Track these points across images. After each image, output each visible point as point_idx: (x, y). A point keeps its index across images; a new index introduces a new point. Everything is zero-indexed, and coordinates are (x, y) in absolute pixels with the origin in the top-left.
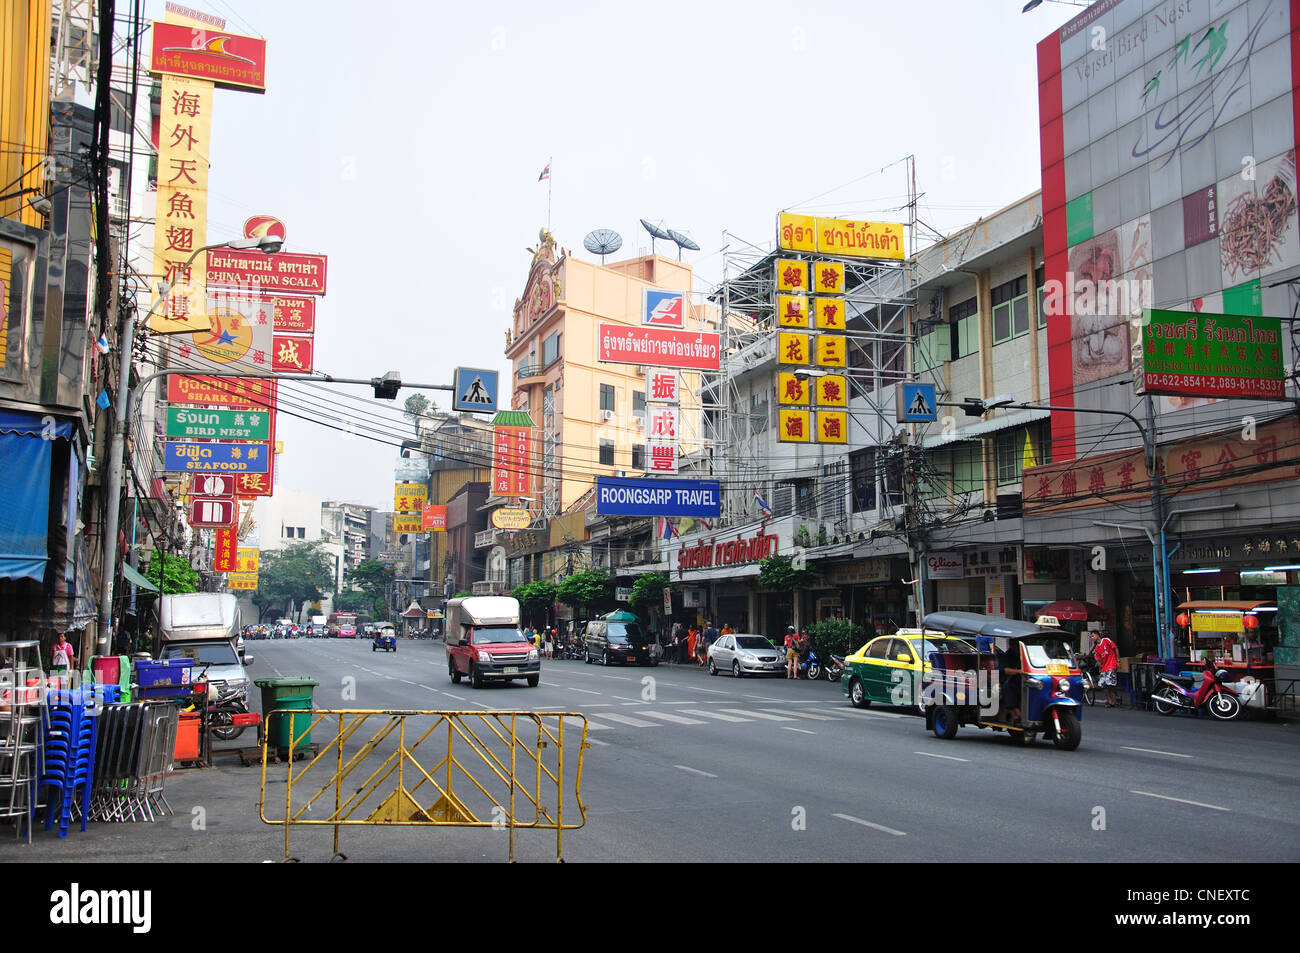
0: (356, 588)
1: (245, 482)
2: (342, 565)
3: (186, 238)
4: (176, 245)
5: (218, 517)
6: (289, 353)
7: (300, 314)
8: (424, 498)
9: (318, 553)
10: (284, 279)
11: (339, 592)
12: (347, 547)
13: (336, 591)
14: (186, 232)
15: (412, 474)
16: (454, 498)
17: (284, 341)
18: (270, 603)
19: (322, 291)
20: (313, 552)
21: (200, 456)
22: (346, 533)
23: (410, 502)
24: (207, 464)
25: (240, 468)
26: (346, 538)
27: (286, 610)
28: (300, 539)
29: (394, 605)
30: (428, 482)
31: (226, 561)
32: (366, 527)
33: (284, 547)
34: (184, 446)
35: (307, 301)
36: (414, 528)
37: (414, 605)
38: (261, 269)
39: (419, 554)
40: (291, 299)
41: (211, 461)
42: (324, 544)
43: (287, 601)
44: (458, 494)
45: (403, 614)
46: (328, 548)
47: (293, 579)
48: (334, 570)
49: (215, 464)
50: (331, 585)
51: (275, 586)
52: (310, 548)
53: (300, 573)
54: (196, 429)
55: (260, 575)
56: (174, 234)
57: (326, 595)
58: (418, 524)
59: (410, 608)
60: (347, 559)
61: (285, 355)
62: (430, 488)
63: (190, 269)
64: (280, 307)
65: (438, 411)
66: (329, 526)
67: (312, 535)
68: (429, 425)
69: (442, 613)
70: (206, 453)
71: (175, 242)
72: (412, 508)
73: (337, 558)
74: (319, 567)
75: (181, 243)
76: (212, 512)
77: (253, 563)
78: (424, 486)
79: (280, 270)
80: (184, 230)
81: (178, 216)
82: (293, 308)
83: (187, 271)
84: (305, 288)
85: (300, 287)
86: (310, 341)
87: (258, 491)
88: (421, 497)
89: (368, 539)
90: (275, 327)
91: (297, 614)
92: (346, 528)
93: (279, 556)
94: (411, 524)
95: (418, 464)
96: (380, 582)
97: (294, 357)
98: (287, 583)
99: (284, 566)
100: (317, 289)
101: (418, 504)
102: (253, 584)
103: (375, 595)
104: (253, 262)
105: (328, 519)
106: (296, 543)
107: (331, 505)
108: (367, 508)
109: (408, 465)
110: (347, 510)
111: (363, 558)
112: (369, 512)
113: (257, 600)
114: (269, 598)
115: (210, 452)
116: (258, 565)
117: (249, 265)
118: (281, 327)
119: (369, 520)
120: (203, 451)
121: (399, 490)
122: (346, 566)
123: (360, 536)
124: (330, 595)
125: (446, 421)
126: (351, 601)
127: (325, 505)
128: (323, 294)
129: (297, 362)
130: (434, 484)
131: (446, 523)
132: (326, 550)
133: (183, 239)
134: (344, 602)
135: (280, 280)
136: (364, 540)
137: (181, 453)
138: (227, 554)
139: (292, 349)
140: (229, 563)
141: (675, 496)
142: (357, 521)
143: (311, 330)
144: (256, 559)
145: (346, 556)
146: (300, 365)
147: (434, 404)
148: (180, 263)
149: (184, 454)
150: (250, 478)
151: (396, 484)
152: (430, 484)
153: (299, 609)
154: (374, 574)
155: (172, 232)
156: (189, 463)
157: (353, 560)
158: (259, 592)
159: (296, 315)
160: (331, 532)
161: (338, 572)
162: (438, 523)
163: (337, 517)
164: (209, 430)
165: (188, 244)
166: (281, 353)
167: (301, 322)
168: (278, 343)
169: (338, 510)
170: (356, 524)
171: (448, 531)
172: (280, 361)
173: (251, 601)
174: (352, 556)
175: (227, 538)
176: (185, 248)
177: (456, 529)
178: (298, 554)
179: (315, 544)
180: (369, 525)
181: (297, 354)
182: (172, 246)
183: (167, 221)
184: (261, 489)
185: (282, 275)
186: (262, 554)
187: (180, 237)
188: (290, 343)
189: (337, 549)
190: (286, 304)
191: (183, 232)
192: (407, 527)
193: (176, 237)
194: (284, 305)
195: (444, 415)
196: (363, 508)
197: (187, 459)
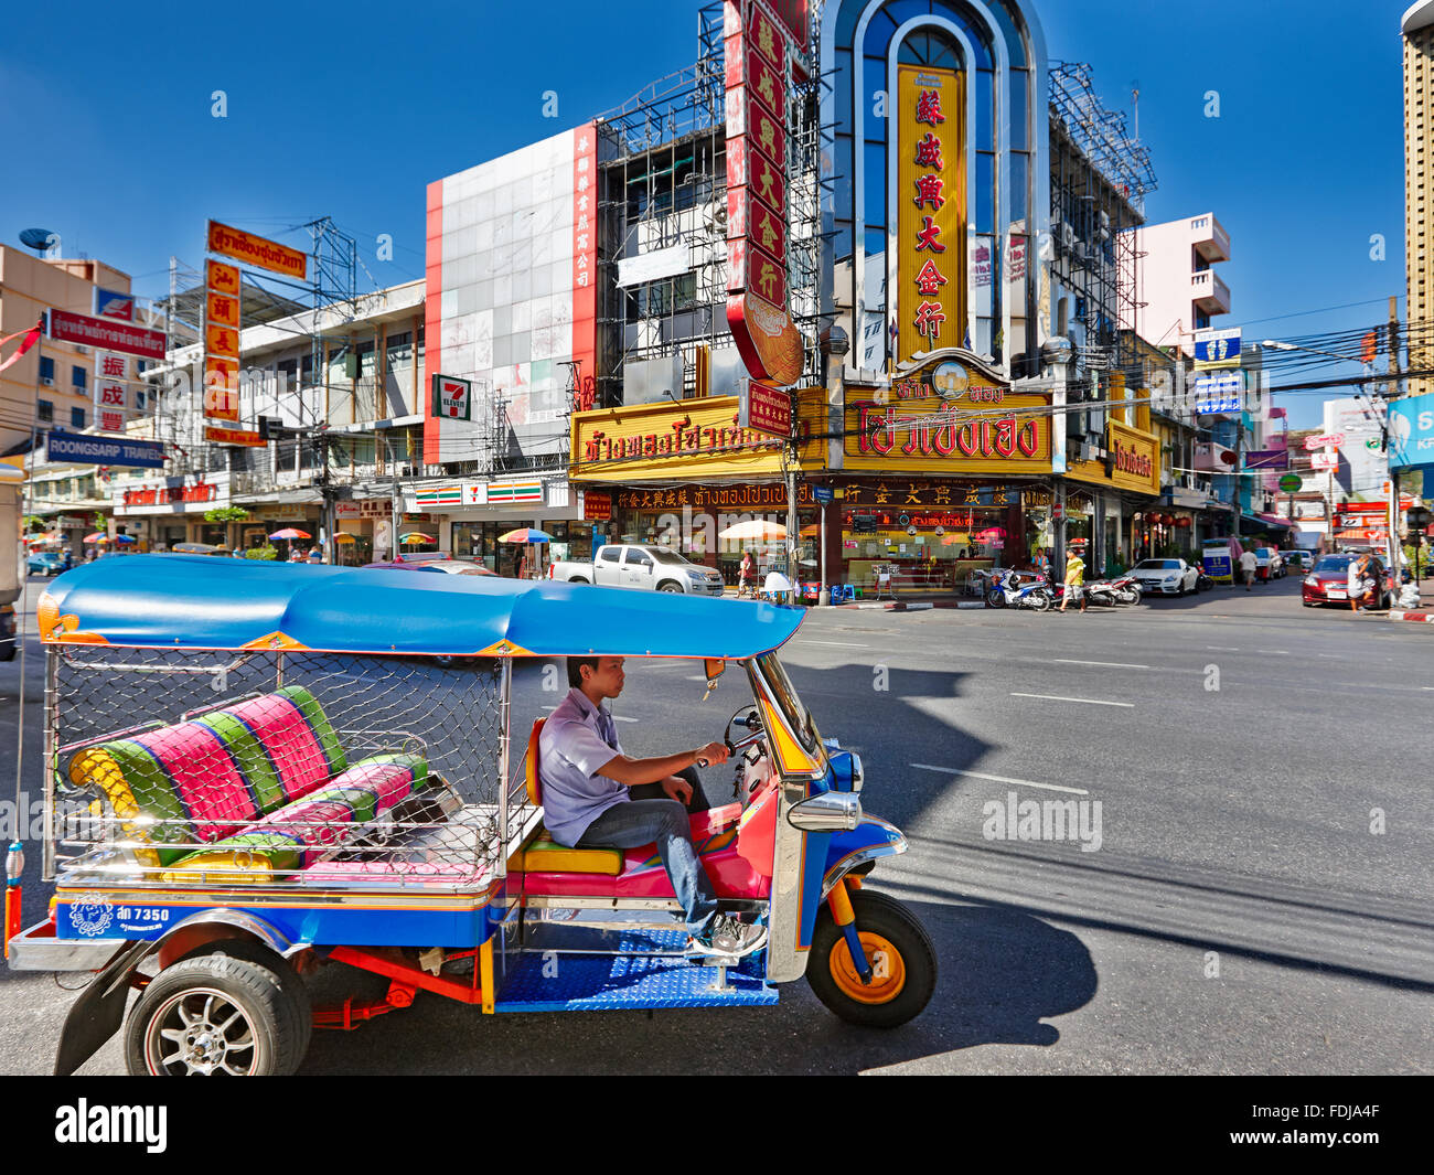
141: (123, 451)
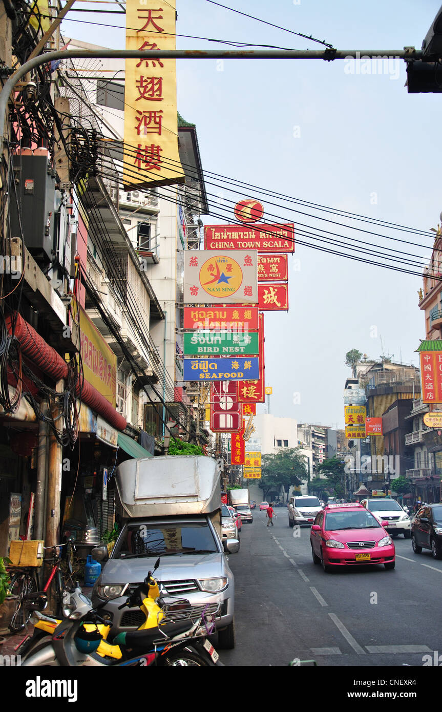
0: (322, 476)
1: (244, 392)
2: (312, 463)
3: (156, 87)
4: (146, 95)
5: (230, 424)
6: (271, 296)
7: (277, 268)
8: (364, 415)
9: (296, 456)
10: (264, 243)
11: (311, 480)
12: (314, 452)
13: (309, 480)
14: (156, 81)
15: (355, 399)
16: (387, 412)
17: (267, 288)
18: (270, 487)
19: (292, 249)
20: (294, 455)
21: (209, 369)
22: (313, 443)
23: (355, 418)
24: (214, 374)
25: (239, 376)
26: (313, 446)
27: (280, 491)
28: (285, 447)
29: (348, 488)
30: (366, 404)
31: (239, 457)
32: (324, 439)
33: (276, 452)
34: (197, 361)
35: (281, 258)
36: (359, 435)
37: (362, 487)
38: (247, 237)
39: (363, 452)
40: (270, 257)
41: (217, 372)
42: (300, 450)
43: (280, 486)
44: (390, 408)
45: (355, 493)
46: (303, 452)
47: (282, 472)
48: (307, 465)
49: (220, 374)
50: (306, 475)
51: (272, 476)
52: (292, 452)
53: (286, 468)
54: (205, 348)
55: (262, 470)
56: (144, 84)
57: (303, 481)
58: (361, 432)
59: (360, 489)
60: (314, 459)
61: (268, 298)
62: (367, 408)
63: (160, 117)
64: (262, 264)
65: (367, 360)
66: (302, 439)
67: (293, 444)
68: (362, 369)
69: (384, 492)
70: (213, 366)
71: (145, 92)
72: (356, 422)
73: (309, 458)
74: (298, 464)
75: (151, 93)
76: (226, 421)
77: (258, 462)
78: (364, 407)
79: (261, 237)
80: (153, 79)
81: (147, 65)
82: (272, 264)
83: (158, 120)
84: (279, 248)
85: (276, 248)
86: (285, 286)
87: (254, 399)
88: (362, 414)
89: (327, 446)
90: (259, 278)
91: (286, 494)
92: (313, 440)
93: (274, 458)
94: (357, 432)
95: (358, 393)
96: (337, 472)
97: (275, 299)
98: (279, 474)
99: (277, 464)
100: (288, 248)
101: (360, 419)
102: (258, 475)
103: (335, 481)
104: (242, 233)
105: (301, 434)
106: (283, 449)
107: (303, 426)
108: (324, 427)
109: (352, 393)
110: (313, 429)
111: (325, 458)
112: (326, 430)
113: (262, 485)
114: (269, 484)
115: (216, 365)
116: (261, 463)
117: (239, 236)
118: (264, 278)
119: (326, 435)
120: (211, 365)
121: (347, 411)
122: (314, 463)
123: (321, 445)
124: (305, 482)
125: (374, 366)
126: (319, 486)
127: (299, 426)
128: (293, 252)
129: (277, 303)
130: (370, 405)
131: (383, 430)
132: (302, 453)
133: (152, 88)
134: (314, 486)
135: (262, 244)
136: (324, 447)
137: (195, 367)
138: (239, 452)
139: (273, 293)
140: (240, 458)
142: (320, 435)
143: (286, 278)
144: (259, 459)
145: (313, 457)
146: (279, 305)
147: (365, 355)
148: (150, 113)
149: (197, 368)
150: (248, 390)
151: (345, 406)
152: (368, 404)
153: (287, 491)
154: (334, 467)
155: (141, 82)
156: (201, 375)
157: (318, 459)
158: (263, 480)
159: (274, 268)
160: (304, 443)
161: (310, 467)
162: (377, 429)
163: (307, 433)
164: (215, 348)
165: (158, 93)
166: (265, 297)
167: (278, 273)
168: (262, 290)
169: (307, 429)
170: (319, 437)
171: (384, 435)
172: (265, 302)
173: (258, 486)
174: (318, 457)
175: (238, 442)
176: (155, 97)
177: (390, 433)
178: (285, 456)
179: (295, 449)
180: (326, 438)
181: (276, 297)
182: (142, 96)
183: (136, 71)
184: (256, 397)
185: (262, 240)
186: (263, 457)
187: (150, 86)
188: (271, 289)
189: (308, 453)
190: (267, 261)
191: (152, 82)
192: (354, 435)
193: (146, 87)
194: (265, 262)
195: (372, 362)
196: (322, 427)
197: (199, 371)
